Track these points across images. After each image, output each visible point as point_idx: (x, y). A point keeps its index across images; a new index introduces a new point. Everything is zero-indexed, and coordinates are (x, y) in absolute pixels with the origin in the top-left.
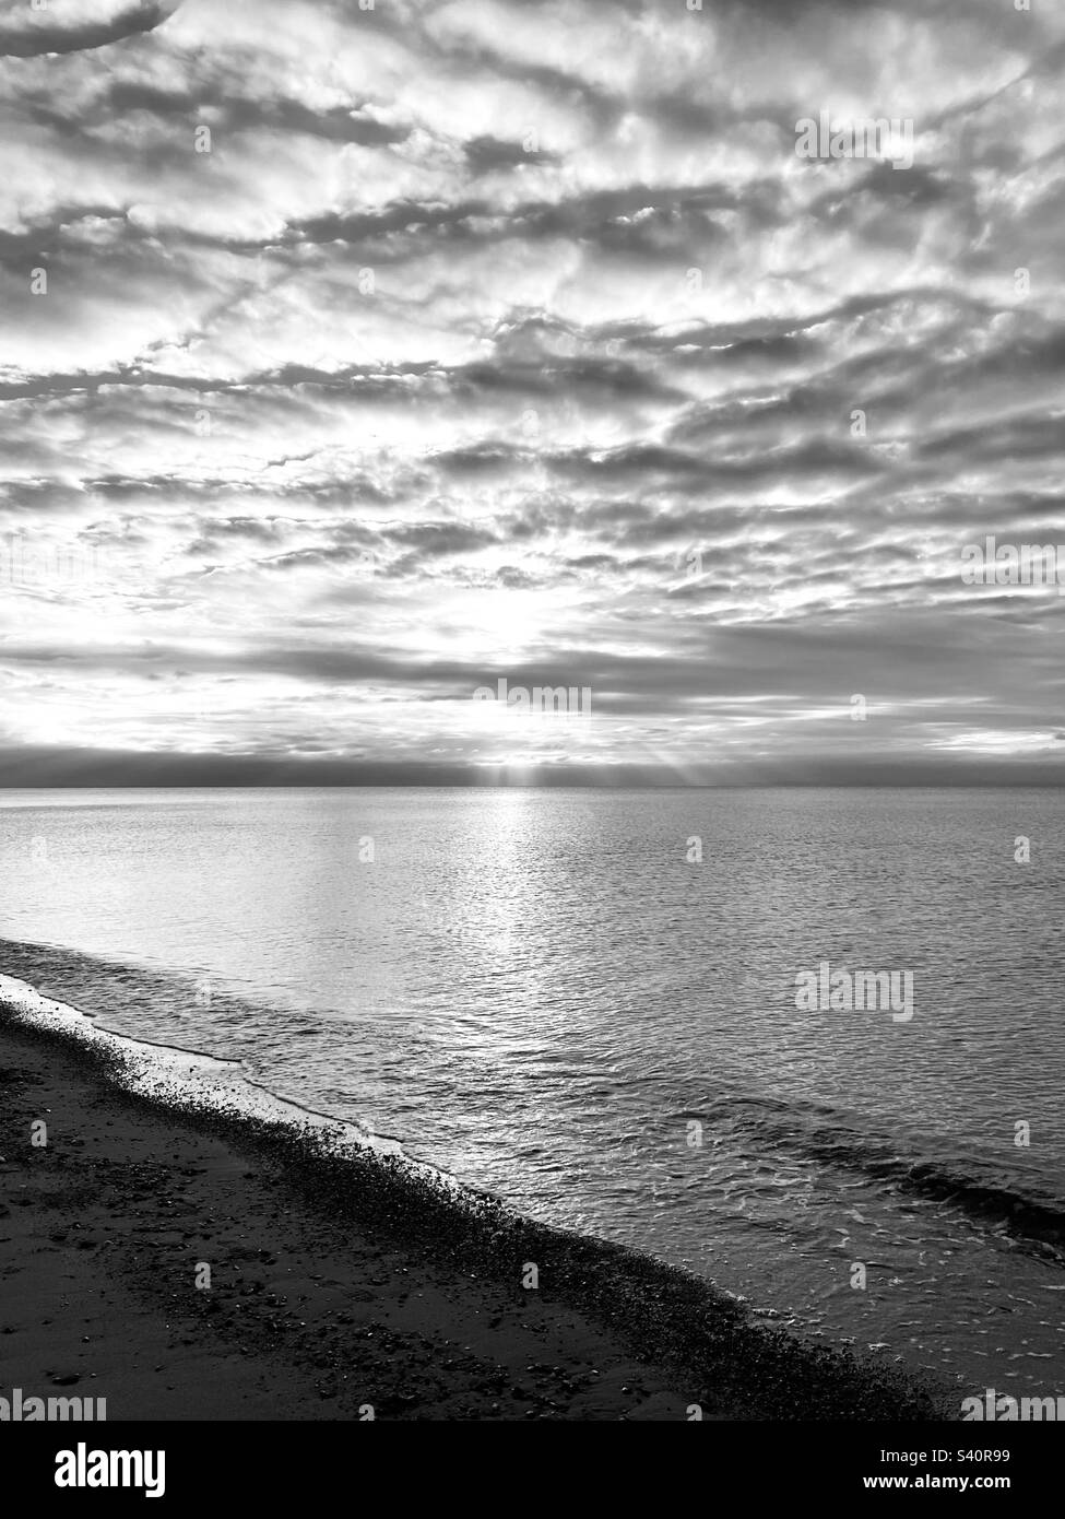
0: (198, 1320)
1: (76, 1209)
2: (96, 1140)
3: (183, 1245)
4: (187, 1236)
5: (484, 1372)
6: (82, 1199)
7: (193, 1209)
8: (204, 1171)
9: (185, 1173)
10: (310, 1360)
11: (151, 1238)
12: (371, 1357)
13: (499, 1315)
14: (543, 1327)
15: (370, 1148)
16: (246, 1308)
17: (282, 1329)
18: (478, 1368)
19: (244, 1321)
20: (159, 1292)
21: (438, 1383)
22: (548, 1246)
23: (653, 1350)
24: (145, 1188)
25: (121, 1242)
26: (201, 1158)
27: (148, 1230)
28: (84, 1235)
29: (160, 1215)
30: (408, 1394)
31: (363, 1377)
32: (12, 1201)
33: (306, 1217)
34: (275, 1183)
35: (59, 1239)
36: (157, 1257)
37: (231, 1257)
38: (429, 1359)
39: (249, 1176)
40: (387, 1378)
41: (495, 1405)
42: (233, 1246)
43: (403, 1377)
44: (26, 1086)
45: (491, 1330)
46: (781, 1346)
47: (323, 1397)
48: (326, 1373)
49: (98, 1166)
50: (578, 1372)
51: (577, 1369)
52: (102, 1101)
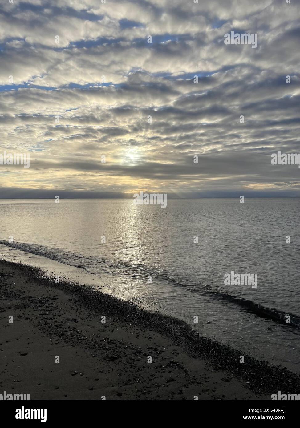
0: (59, 337)
1: (24, 309)
2: (28, 291)
3: (53, 318)
4: (54, 316)
5: (135, 349)
6: (25, 307)
7: (55, 309)
8: (57, 299)
9: (53, 299)
10: (89, 347)
11: (44, 316)
12: (105, 346)
13: (138, 334)
14: (150, 337)
15: (101, 292)
16: (71, 334)
17: (81, 339)
18: (134, 348)
19: (71, 337)
20: (48, 330)
21: (123, 352)
22: (150, 316)
23: (179, 342)
24: (42, 303)
25: (37, 318)
26: (57, 295)
27: (44, 314)
28: (26, 316)
29: (47, 310)
30: (116, 355)
31: (103, 351)
32: (6, 307)
33: (86, 310)
34: (77, 301)
35: (20, 317)
36: (46, 321)
37: (66, 321)
38: (121, 346)
39: (70, 300)
40: (110, 351)
41: (139, 358)
42: (67, 318)
43: (114, 351)
44: (8, 277)
45: (137, 338)
46: (212, 341)
47: (93, 357)
48: (94, 350)
49: (29, 298)
50: (160, 349)
51: (159, 348)
52: (29, 281)
